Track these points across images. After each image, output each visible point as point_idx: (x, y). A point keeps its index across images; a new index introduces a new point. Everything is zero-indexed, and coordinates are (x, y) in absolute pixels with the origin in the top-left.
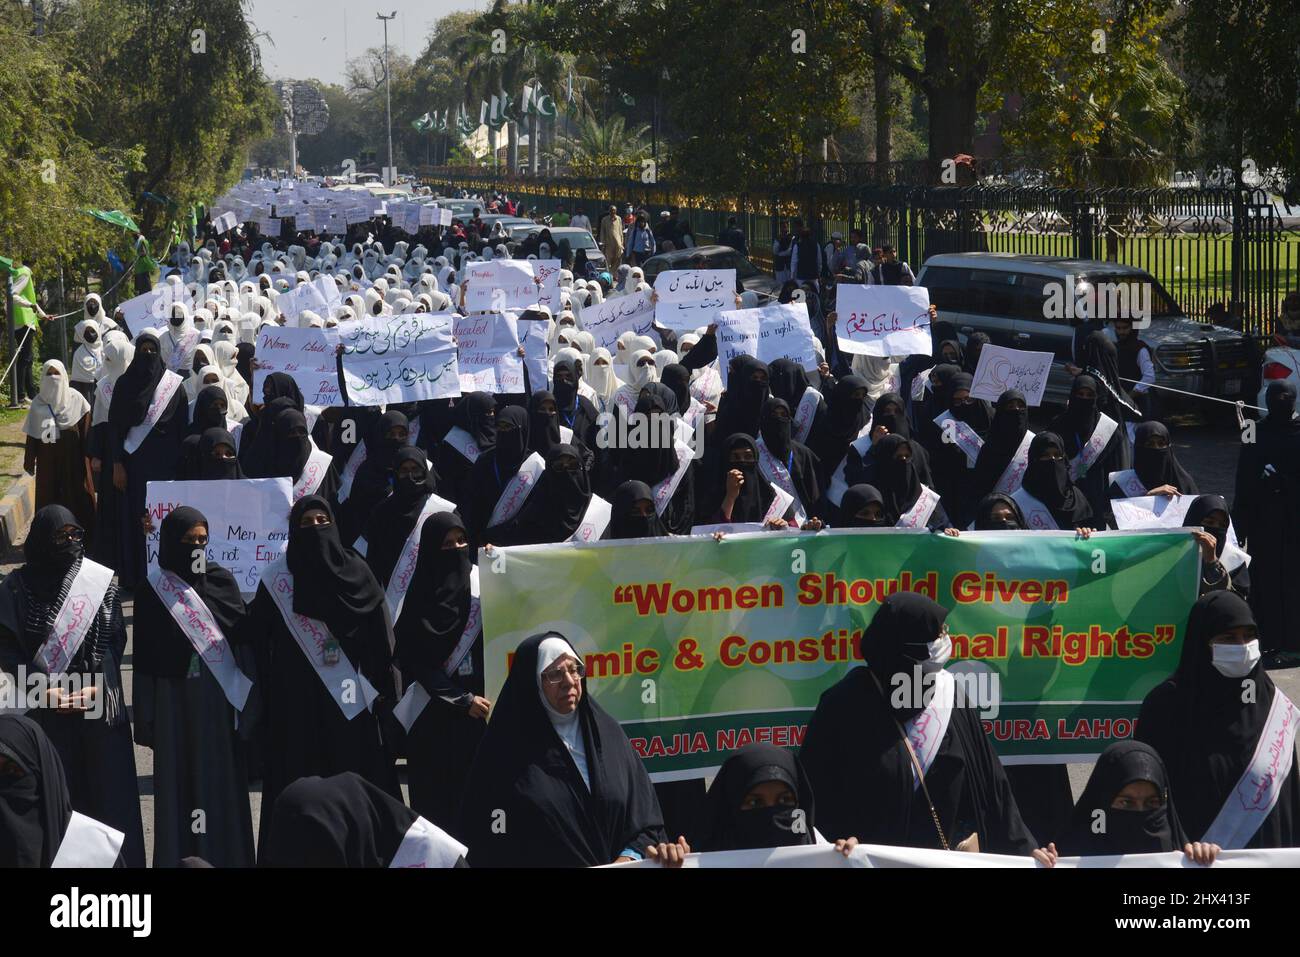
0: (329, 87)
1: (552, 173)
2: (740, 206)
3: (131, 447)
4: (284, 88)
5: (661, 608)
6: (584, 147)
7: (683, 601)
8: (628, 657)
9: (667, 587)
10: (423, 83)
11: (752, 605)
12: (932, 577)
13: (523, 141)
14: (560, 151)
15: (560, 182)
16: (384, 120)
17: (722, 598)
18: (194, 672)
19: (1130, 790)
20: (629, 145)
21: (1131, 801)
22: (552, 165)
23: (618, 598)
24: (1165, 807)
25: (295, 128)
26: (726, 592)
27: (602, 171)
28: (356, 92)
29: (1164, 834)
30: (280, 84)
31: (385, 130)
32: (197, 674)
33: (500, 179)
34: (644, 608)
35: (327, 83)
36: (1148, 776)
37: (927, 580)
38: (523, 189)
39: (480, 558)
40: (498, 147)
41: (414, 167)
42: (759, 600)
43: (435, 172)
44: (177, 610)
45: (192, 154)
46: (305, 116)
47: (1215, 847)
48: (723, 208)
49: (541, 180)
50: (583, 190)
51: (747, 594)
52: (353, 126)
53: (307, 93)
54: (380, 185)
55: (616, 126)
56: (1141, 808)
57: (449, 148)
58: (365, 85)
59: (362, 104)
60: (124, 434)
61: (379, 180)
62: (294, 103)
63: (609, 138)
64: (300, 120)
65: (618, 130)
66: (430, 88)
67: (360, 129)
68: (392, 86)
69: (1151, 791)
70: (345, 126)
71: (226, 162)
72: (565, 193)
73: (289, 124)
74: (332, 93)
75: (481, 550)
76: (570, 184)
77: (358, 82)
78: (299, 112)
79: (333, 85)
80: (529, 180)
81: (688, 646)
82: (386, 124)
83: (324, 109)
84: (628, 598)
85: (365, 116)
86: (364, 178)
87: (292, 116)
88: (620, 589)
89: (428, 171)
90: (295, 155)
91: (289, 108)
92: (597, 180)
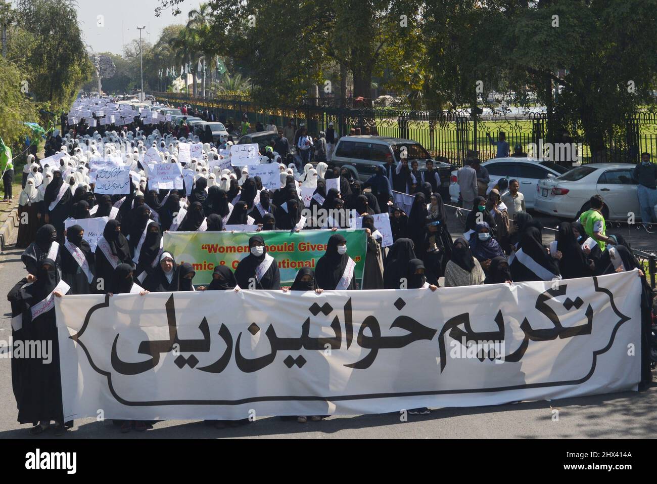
0: (116, 55)
1: (211, 97)
2: (282, 113)
3: (51, 208)
4: (96, 58)
5: (215, 251)
6: (223, 86)
7: (222, 250)
8: (205, 265)
9: (217, 245)
10: (156, 55)
11: (241, 251)
12: (293, 244)
13: (199, 81)
14: (214, 88)
15: (213, 101)
16: (140, 70)
17: (233, 249)
18: (79, 272)
19: (305, 277)
20: (242, 86)
21: (305, 279)
22: (211, 94)
23: (203, 248)
24: (313, 281)
25: (100, 75)
26: (234, 248)
27: (230, 97)
28: (127, 59)
29: (313, 287)
30: (94, 56)
31: (140, 76)
32: (80, 273)
33: (189, 99)
34: (210, 251)
35: (114, 54)
36: (309, 274)
37: (291, 245)
38: (198, 104)
39: (164, 234)
40: (188, 84)
41: (153, 91)
42: (244, 250)
43: (162, 95)
44: (74, 254)
45: (60, 95)
46: (105, 70)
47: (322, 290)
48: (276, 114)
49: (206, 100)
50: (222, 105)
51: (240, 248)
52: (126, 74)
53: (106, 59)
54: (137, 100)
55: (237, 78)
56: (307, 281)
57: (168, 85)
58: (132, 55)
59: (131, 63)
60: (49, 204)
61: (137, 98)
62: (100, 64)
63: (235, 83)
64: (103, 72)
65: (238, 79)
66: (160, 57)
67: (130, 75)
68: (143, 57)
69: (309, 277)
70: (122, 73)
71: (72, 94)
72: (215, 106)
73: (98, 73)
74: (116, 59)
75: (164, 232)
76: (217, 102)
77: (129, 54)
78: (103, 68)
79: (117, 55)
80: (201, 100)
81: (223, 263)
82: (140, 72)
83: (113, 67)
84: (206, 248)
85: (131, 69)
86: (130, 97)
87: (99, 70)
88: (203, 245)
89: (159, 95)
90: (100, 86)
91: (98, 66)
92: (228, 101)
